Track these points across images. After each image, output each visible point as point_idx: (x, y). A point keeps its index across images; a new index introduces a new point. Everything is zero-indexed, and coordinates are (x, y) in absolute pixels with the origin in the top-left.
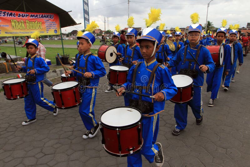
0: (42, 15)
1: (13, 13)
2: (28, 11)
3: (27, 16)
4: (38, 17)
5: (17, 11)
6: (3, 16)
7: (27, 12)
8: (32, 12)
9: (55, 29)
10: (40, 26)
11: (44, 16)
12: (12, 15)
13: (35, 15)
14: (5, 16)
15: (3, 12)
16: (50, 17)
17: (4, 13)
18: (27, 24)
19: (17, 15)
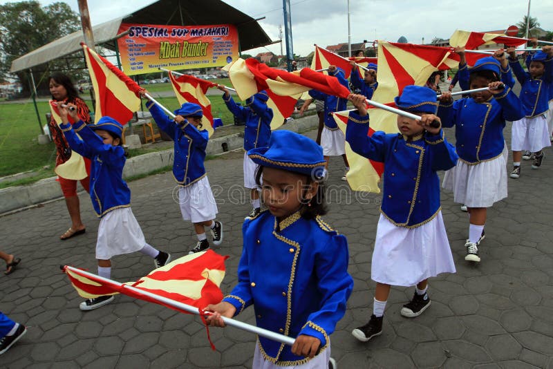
0: (210, 29)
1: (164, 29)
2: (188, 23)
3: (186, 32)
4: (203, 33)
5: (169, 24)
6: (149, 35)
7: (186, 25)
8: (193, 24)
9: (227, 56)
10: (203, 51)
11: (214, 31)
12: (162, 33)
13: (199, 30)
14: (151, 35)
15: (149, 28)
16: (223, 32)
17: (150, 30)
18: (184, 48)
19: (170, 32)
